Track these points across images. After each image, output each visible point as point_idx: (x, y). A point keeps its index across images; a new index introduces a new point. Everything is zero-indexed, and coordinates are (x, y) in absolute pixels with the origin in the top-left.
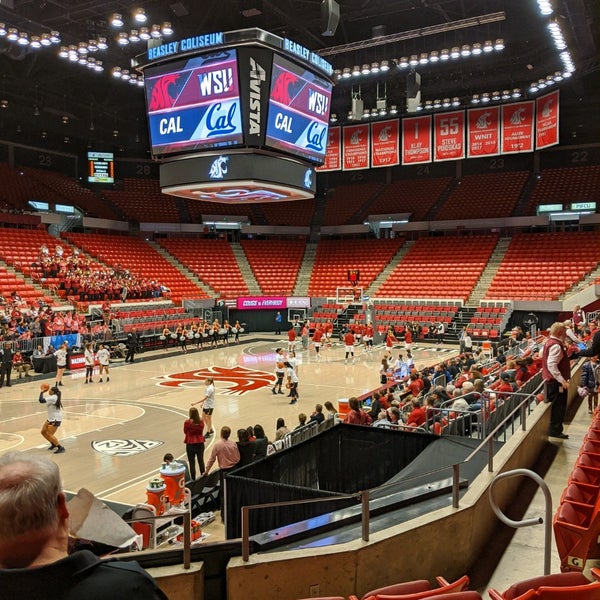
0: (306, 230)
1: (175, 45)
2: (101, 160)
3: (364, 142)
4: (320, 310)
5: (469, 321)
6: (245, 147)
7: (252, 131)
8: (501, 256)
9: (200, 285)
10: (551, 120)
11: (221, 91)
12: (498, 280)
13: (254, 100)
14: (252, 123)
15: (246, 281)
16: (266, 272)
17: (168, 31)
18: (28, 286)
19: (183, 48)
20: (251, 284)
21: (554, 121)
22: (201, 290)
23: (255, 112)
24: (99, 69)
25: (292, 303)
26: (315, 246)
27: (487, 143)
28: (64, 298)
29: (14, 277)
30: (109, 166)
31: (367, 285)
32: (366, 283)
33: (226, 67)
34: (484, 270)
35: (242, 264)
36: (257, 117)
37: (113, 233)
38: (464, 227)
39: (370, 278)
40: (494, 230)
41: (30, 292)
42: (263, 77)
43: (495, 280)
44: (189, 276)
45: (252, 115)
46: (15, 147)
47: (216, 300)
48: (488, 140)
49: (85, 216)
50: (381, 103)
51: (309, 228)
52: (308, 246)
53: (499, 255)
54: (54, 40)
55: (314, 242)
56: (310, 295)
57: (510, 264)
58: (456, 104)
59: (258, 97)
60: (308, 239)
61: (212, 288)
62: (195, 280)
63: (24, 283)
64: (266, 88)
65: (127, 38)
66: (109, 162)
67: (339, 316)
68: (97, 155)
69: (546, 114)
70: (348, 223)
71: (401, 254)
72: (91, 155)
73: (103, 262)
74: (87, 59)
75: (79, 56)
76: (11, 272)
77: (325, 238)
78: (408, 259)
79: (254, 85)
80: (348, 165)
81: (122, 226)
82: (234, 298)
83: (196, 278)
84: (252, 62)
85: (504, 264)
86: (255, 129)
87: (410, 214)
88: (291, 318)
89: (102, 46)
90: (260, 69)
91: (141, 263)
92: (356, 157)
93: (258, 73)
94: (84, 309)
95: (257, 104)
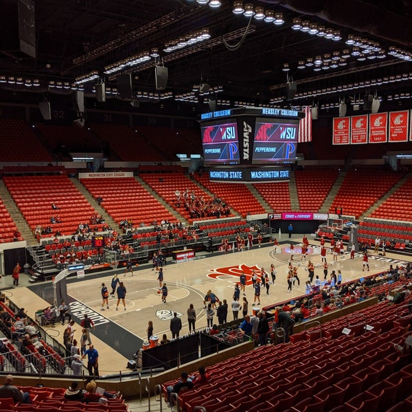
0: (341, 162)
1: (211, 113)
7: (245, 158)
9: (263, 203)
11: (230, 138)
13: (245, 142)
14: (244, 154)
16: (306, 194)
19: (214, 116)
22: (261, 207)
23: (246, 148)
25: (317, 217)
26: (344, 174)
29: (161, 205)
33: (232, 126)
36: (247, 150)
41: (166, 214)
42: (250, 131)
44: (258, 197)
45: (245, 150)
46: (174, 120)
47: (269, 214)
51: (344, 161)
52: (340, 174)
56: (330, 212)
59: (248, 141)
61: (269, 206)
64: (252, 136)
76: (160, 201)
79: (246, 135)
83: (262, 199)
84: (245, 124)
86: (246, 156)
90: (249, 126)
93: (248, 128)
94: (191, 223)
95: (247, 144)
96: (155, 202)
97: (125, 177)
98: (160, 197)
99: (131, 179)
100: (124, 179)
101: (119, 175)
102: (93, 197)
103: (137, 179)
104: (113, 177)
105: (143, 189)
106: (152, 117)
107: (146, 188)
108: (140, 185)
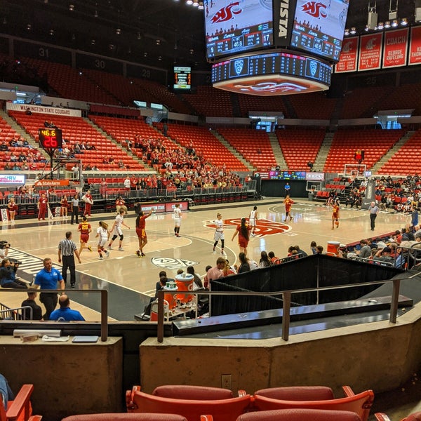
0: (326, 123)
2: (182, 72)
3: (377, 47)
4: (332, 183)
6: (274, 48)
7: (281, 34)
13: (284, 9)
14: (281, 27)
15: (277, 160)
18: (129, 156)
20: (280, 161)
22: (243, 165)
23: (284, 18)
25: (310, 176)
26: (332, 134)
28: (151, 166)
29: (121, 150)
30: (187, 76)
31: (372, 165)
32: (371, 163)
35: (276, 148)
36: (285, 22)
37: (188, 123)
39: (375, 159)
41: (130, 161)
44: (237, 155)
45: (282, 22)
46: (127, 65)
47: (254, 172)
49: (170, 111)
50: (393, 15)
51: (329, 121)
52: (327, 135)
55: (332, 132)
56: (325, 171)
59: (287, 6)
60: (327, 130)
61: (251, 164)
62: (240, 158)
63: (126, 155)
66: (188, 74)
67: (347, 188)
68: (180, 69)
70: (361, 117)
71: (402, 141)
72: (176, 68)
73: (179, 143)
76: (119, 147)
77: (341, 128)
80: (362, 67)
81: (194, 119)
82: (266, 172)
86: (283, 32)
87: (413, 110)
88: (309, 188)
91: (204, 145)
92: (370, 60)
95: (286, 12)
96: (113, 146)
97: (70, 115)
98: (118, 143)
99: (79, 119)
100: (70, 118)
101: (62, 112)
102: (27, 133)
103: (86, 120)
104: (55, 114)
105: (96, 131)
106: (100, 59)
107: (100, 131)
108: (91, 127)
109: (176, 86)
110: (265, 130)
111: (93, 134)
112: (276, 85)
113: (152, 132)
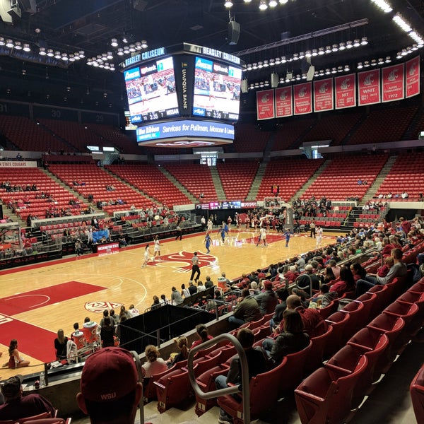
0: (260, 155)
1: (139, 56)
3: (288, 98)
5: (358, 217)
8: (389, 170)
9: (188, 195)
10: (414, 77)
12: (383, 187)
15: (217, 191)
16: (231, 185)
17: (145, 46)
19: (143, 59)
20: (219, 192)
21: (416, 78)
22: (187, 198)
24: (113, 69)
26: (265, 165)
27: (372, 95)
32: (295, 190)
34: (375, 180)
35: (216, 180)
37: (137, 163)
38: (366, 149)
39: (298, 187)
40: (386, 151)
43: (381, 187)
44: (182, 189)
46: (82, 113)
47: (196, 205)
48: (372, 93)
49: (121, 153)
50: (290, 75)
51: (262, 153)
52: (261, 165)
53: (387, 169)
54: (82, 56)
55: (265, 162)
56: (257, 200)
57: (394, 175)
58: (347, 70)
60: (261, 160)
61: (194, 197)
62: (184, 192)
65: (123, 52)
69: (412, 73)
71: (321, 169)
72: (126, 113)
73: (128, 183)
74: (104, 65)
75: (98, 63)
77: (273, 159)
78: (325, 173)
82: (207, 203)
83: (186, 190)
85: (389, 175)
87: (331, 141)
89: (110, 57)
91: (154, 182)
94: (111, 214)
96: (66, 192)
97: (26, 167)
98: (71, 188)
99: (35, 169)
100: (26, 169)
101: (19, 164)
103: (42, 170)
104: (12, 167)
105: (50, 179)
106: (56, 109)
107: (54, 179)
108: (46, 176)
109: (127, 128)
110: (207, 164)
111: (48, 183)
112: (188, 143)
113: (103, 175)
